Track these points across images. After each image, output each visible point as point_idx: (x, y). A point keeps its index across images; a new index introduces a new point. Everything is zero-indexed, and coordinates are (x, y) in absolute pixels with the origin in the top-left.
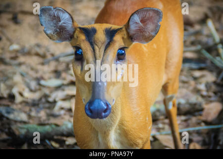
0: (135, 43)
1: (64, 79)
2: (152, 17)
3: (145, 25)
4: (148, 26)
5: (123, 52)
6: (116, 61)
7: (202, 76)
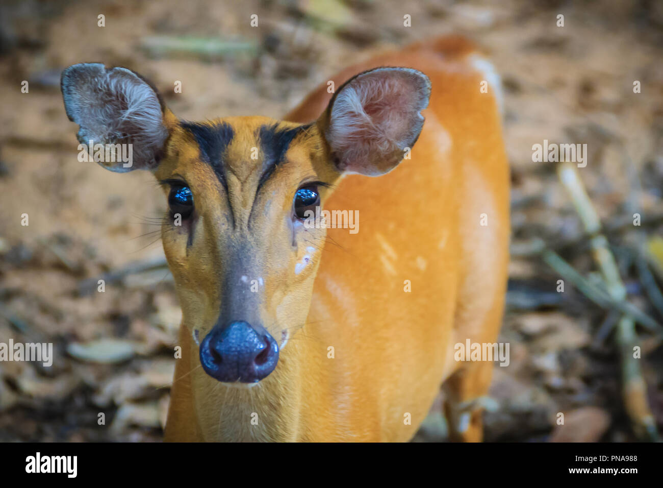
0: (347, 174)
1: (140, 339)
2: (398, 95)
3: (379, 120)
4: (387, 123)
5: (313, 195)
6: (293, 220)
7: (549, 331)
